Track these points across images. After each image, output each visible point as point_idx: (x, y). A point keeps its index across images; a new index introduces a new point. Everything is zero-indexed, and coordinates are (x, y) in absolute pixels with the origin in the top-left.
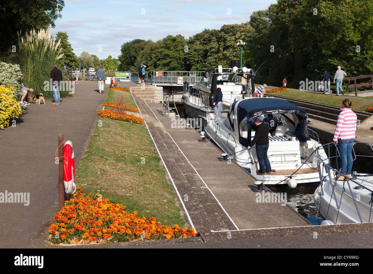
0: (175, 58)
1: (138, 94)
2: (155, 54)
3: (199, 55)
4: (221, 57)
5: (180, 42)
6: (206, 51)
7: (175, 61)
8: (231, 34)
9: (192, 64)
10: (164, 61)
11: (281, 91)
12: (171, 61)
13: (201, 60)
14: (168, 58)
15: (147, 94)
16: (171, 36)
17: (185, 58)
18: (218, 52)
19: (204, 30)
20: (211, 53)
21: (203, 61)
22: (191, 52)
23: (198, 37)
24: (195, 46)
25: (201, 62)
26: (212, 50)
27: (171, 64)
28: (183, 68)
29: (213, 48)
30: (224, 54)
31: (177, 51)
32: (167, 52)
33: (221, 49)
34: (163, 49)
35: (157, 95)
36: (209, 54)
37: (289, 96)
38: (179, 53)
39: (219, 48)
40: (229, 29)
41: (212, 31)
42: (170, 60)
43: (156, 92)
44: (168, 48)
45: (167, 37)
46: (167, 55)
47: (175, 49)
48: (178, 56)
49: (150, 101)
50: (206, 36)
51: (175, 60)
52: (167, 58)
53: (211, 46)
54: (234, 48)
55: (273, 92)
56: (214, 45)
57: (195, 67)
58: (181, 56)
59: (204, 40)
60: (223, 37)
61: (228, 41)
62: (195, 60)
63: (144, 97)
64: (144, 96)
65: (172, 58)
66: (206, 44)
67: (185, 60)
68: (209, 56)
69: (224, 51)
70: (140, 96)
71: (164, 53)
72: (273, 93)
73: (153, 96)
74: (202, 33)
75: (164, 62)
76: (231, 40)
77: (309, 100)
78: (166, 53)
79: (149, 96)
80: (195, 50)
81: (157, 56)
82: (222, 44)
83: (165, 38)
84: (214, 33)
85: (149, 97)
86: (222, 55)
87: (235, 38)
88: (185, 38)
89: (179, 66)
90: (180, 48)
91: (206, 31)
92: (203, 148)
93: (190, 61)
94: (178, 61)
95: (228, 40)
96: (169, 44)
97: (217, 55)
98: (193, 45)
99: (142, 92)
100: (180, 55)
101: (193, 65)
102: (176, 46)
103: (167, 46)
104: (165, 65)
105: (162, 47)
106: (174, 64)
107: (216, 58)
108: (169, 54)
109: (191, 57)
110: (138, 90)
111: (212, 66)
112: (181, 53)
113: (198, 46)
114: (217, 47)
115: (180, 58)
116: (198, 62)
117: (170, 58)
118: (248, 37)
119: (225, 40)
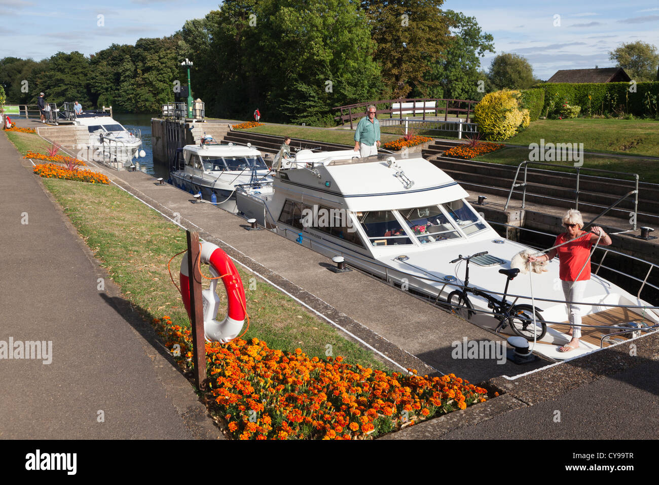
0: (73, 85)
1: (52, 137)
2: (41, 79)
3: (108, 80)
4: (140, 82)
5: (78, 62)
6: (118, 75)
7: (74, 88)
8: (153, 51)
9: (99, 92)
10: (57, 89)
11: (253, 126)
12: (67, 89)
13: (111, 87)
14: (62, 84)
15: (65, 136)
16: (63, 54)
17: (88, 85)
18: (135, 75)
19: (111, 45)
20: (125, 77)
21: (114, 88)
22: (97, 76)
23: (103, 55)
24: (100, 67)
25: (112, 89)
26: (127, 74)
27: (68, 93)
28: (86, 99)
29: (127, 70)
30: (144, 79)
31: (75, 74)
32: (59, 76)
33: (139, 71)
34: (52, 73)
35: (81, 137)
36: (122, 78)
37: (268, 133)
38: (78, 78)
39: (136, 70)
40: (149, 45)
41: (123, 46)
42: (64, 87)
43: (78, 133)
44: (62, 71)
45: (57, 54)
46: (62, 81)
47: (71, 71)
48: (77, 81)
49: (72, 147)
50: (115, 54)
51: (72, 87)
52: (60, 85)
53: (124, 68)
54: (158, 70)
55: (243, 128)
56: (128, 65)
57: (103, 96)
58: (81, 82)
59: (113, 60)
60: (141, 55)
61: (149, 61)
62: (102, 87)
63: (61, 141)
64: (60, 139)
65: (68, 84)
66: (116, 64)
67: (88, 87)
68: (123, 81)
69: (143, 74)
70: (55, 139)
71: (56, 77)
72: (243, 130)
73: (75, 140)
74: (108, 49)
75: (57, 91)
76: (153, 59)
77: (299, 137)
78: (59, 78)
79: (68, 139)
80: (102, 74)
81: (45, 82)
82: (140, 64)
83: (54, 55)
84: (126, 49)
85: (69, 141)
86: (141, 79)
87: (159, 56)
88: (84, 56)
89: (79, 95)
90: (80, 71)
91: (115, 47)
92: (206, 213)
93: (96, 88)
94: (78, 89)
95: (148, 59)
96: (62, 65)
97: (134, 80)
98: (98, 66)
99: (56, 134)
100: (79, 79)
101: (100, 94)
102: (73, 68)
103: (59, 67)
104: (59, 95)
105: (51, 69)
106: (72, 92)
107: (133, 84)
108: (63, 78)
109: (97, 82)
110: (49, 130)
111: (128, 94)
112: (80, 78)
113: (104, 66)
114: (133, 69)
115: (80, 85)
116: (107, 89)
117: (66, 85)
118: (181, 55)
119: (143, 60)
